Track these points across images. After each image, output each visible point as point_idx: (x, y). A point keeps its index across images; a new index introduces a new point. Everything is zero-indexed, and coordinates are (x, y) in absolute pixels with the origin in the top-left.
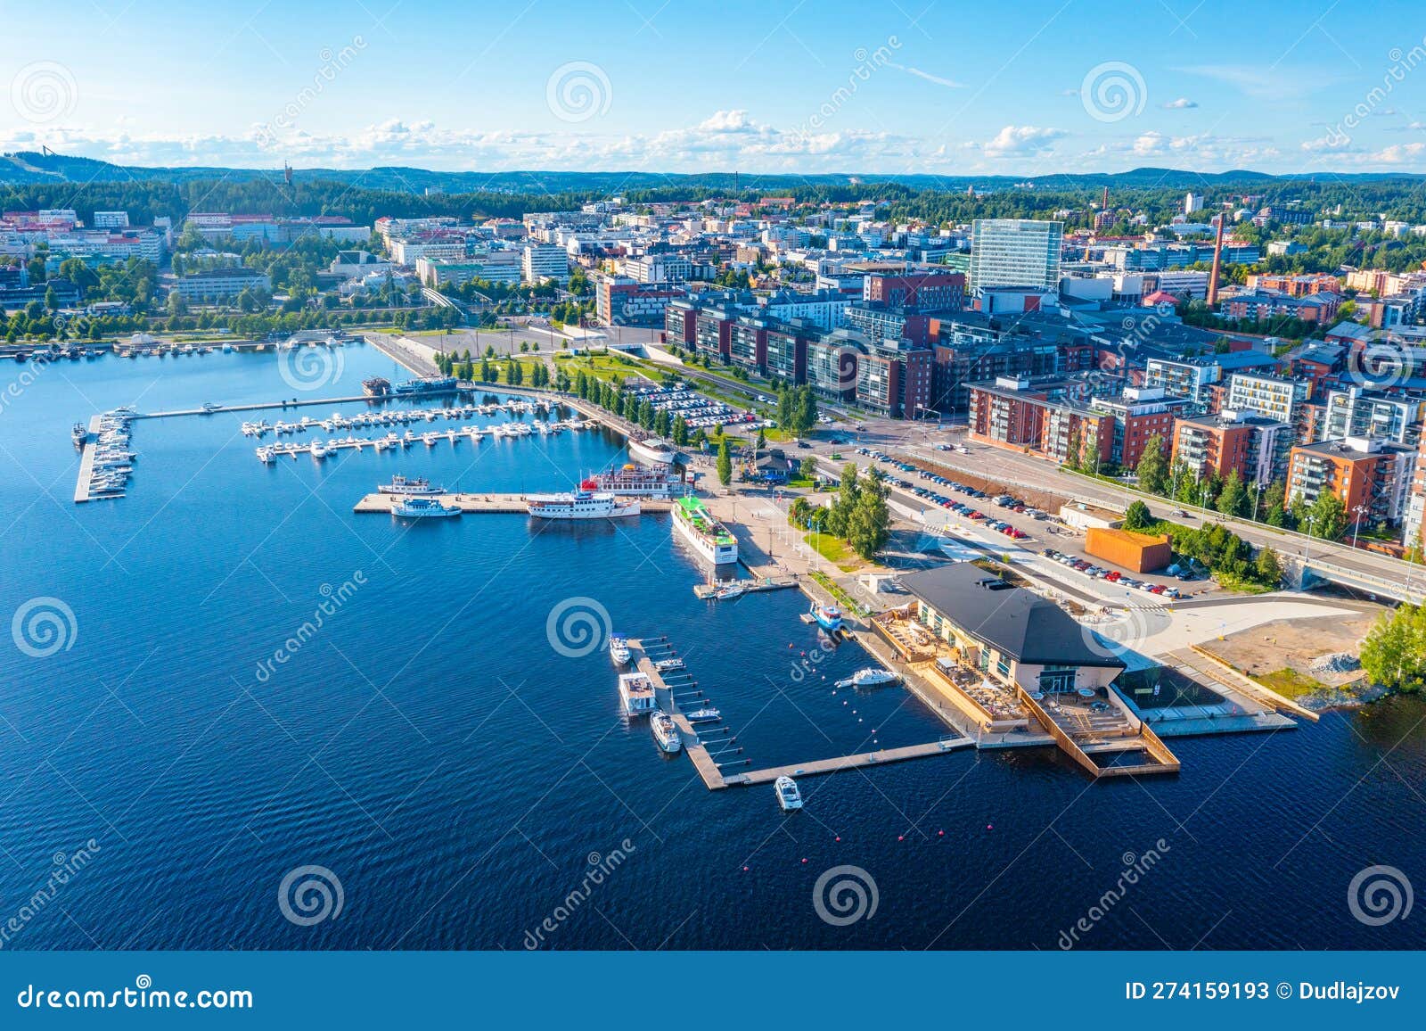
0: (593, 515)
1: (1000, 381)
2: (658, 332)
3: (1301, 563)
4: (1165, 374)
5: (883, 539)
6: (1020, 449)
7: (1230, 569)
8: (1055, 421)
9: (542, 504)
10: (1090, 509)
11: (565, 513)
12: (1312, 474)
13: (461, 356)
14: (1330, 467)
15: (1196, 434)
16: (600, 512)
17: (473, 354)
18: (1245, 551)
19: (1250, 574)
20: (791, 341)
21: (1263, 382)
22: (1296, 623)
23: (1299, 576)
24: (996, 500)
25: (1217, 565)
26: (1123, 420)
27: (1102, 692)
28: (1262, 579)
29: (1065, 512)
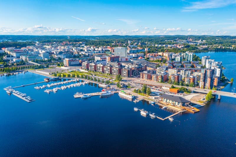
0: (109, 94)
1: (144, 72)
2: (81, 67)
3: (193, 90)
4: (160, 69)
5: (151, 93)
6: (149, 80)
7: (186, 91)
8: (154, 76)
9: (102, 94)
10: (165, 87)
11: (105, 95)
12: (188, 80)
13: (53, 73)
14: (190, 79)
15: (173, 77)
16: (110, 94)
17: (55, 73)
18: (187, 89)
19: (188, 92)
20: (109, 68)
21: (173, 70)
22: (196, 96)
23: (193, 91)
24: (154, 87)
25: (184, 91)
26: (163, 76)
27: (188, 105)
28: (189, 92)
29: (163, 87)
